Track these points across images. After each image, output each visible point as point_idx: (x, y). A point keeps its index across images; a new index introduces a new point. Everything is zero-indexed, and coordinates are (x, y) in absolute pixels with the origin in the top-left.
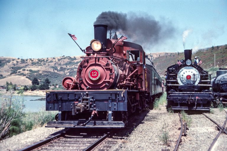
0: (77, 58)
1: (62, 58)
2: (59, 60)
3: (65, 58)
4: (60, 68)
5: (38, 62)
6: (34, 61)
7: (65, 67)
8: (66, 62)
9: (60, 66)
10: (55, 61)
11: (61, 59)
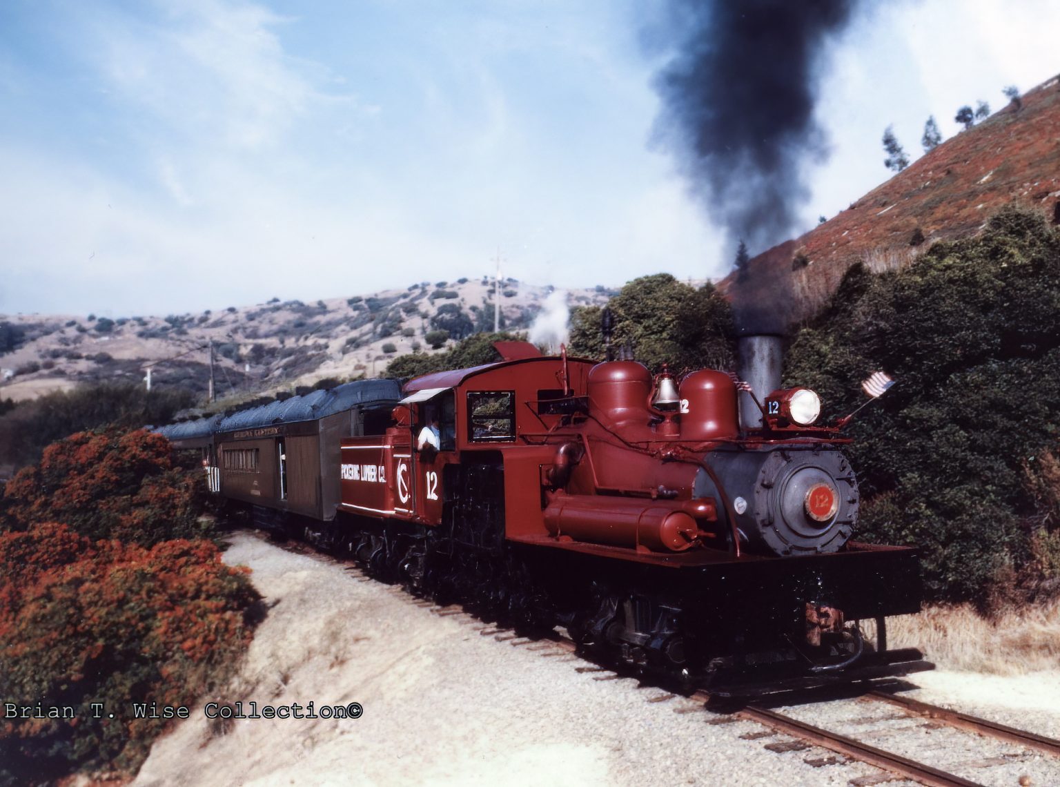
0: (330, 307)
1: (266, 306)
2: (251, 317)
3: (277, 309)
4: (250, 347)
5: (165, 329)
6: (150, 326)
7: (273, 342)
8: (281, 323)
9: (251, 341)
10: (235, 321)
11: (263, 311)
